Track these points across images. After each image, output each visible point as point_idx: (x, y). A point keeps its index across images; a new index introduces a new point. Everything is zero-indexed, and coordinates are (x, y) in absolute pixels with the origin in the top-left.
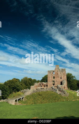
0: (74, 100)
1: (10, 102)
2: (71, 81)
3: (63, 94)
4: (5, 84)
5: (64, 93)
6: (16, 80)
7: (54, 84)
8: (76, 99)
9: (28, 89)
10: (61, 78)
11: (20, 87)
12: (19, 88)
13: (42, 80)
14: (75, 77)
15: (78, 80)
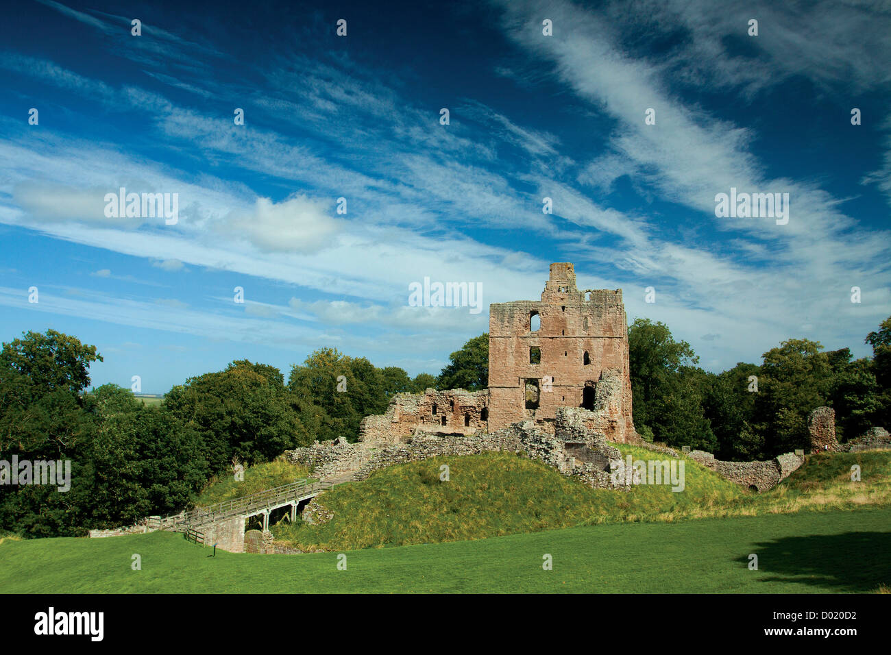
0: (671, 517)
1: (211, 535)
2: (662, 377)
3: (594, 474)
4: (170, 408)
5: (608, 469)
6: (252, 374)
7: (532, 405)
8: (684, 509)
9: (343, 440)
10: (587, 361)
11: (287, 428)
12: (273, 430)
13: (449, 372)
14: (691, 353)
15: (712, 376)
